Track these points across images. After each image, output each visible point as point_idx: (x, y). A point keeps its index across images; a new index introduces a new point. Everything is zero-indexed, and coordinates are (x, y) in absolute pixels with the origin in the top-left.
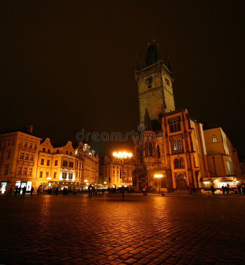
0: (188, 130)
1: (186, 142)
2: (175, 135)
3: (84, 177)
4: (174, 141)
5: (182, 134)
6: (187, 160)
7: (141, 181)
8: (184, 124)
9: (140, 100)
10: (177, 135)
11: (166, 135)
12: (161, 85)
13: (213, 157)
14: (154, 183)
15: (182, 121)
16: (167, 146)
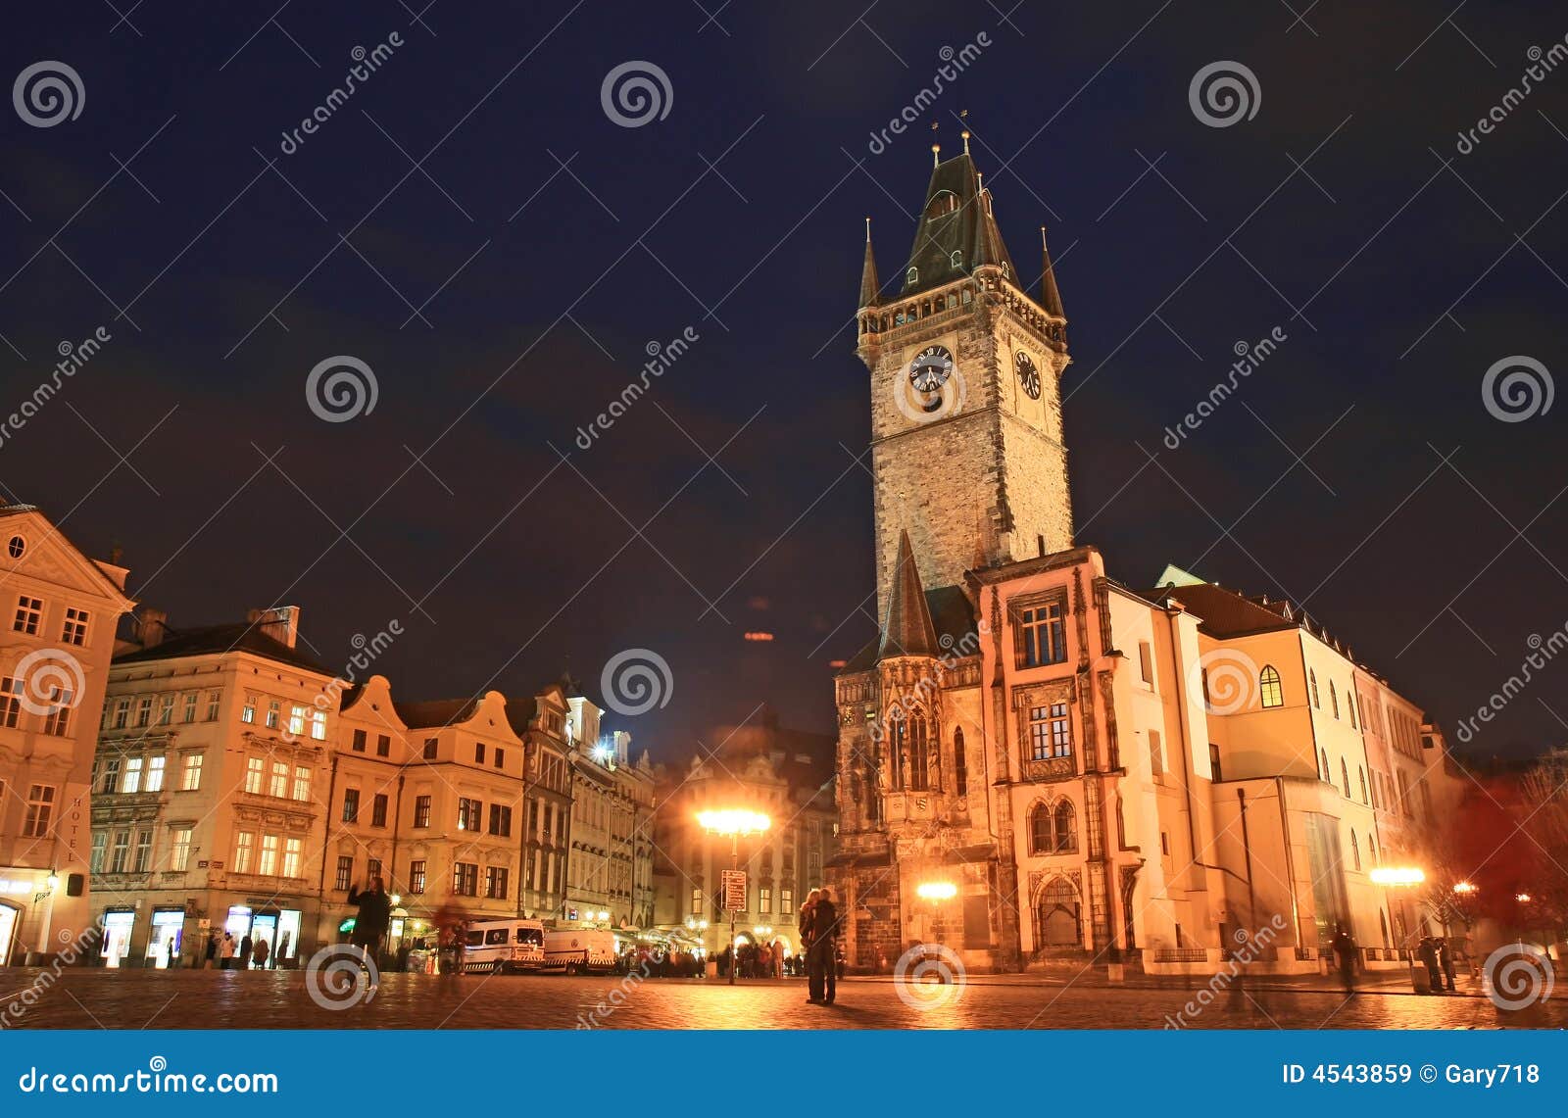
0: (1099, 663)
1: (1089, 720)
2: (1037, 685)
3: (566, 886)
4: (1036, 713)
5: (1073, 678)
6: (1087, 814)
7: (868, 916)
8: (1081, 629)
9: (881, 473)
10: (1047, 682)
11: (999, 683)
12: (988, 403)
13: (1241, 793)
14: (930, 924)
15: (1071, 610)
16: (1001, 739)
